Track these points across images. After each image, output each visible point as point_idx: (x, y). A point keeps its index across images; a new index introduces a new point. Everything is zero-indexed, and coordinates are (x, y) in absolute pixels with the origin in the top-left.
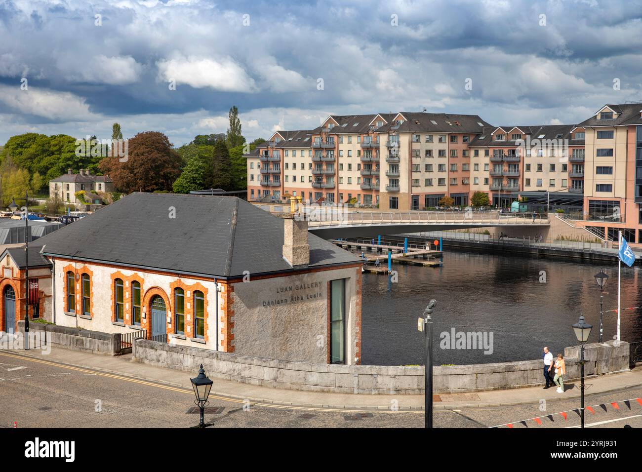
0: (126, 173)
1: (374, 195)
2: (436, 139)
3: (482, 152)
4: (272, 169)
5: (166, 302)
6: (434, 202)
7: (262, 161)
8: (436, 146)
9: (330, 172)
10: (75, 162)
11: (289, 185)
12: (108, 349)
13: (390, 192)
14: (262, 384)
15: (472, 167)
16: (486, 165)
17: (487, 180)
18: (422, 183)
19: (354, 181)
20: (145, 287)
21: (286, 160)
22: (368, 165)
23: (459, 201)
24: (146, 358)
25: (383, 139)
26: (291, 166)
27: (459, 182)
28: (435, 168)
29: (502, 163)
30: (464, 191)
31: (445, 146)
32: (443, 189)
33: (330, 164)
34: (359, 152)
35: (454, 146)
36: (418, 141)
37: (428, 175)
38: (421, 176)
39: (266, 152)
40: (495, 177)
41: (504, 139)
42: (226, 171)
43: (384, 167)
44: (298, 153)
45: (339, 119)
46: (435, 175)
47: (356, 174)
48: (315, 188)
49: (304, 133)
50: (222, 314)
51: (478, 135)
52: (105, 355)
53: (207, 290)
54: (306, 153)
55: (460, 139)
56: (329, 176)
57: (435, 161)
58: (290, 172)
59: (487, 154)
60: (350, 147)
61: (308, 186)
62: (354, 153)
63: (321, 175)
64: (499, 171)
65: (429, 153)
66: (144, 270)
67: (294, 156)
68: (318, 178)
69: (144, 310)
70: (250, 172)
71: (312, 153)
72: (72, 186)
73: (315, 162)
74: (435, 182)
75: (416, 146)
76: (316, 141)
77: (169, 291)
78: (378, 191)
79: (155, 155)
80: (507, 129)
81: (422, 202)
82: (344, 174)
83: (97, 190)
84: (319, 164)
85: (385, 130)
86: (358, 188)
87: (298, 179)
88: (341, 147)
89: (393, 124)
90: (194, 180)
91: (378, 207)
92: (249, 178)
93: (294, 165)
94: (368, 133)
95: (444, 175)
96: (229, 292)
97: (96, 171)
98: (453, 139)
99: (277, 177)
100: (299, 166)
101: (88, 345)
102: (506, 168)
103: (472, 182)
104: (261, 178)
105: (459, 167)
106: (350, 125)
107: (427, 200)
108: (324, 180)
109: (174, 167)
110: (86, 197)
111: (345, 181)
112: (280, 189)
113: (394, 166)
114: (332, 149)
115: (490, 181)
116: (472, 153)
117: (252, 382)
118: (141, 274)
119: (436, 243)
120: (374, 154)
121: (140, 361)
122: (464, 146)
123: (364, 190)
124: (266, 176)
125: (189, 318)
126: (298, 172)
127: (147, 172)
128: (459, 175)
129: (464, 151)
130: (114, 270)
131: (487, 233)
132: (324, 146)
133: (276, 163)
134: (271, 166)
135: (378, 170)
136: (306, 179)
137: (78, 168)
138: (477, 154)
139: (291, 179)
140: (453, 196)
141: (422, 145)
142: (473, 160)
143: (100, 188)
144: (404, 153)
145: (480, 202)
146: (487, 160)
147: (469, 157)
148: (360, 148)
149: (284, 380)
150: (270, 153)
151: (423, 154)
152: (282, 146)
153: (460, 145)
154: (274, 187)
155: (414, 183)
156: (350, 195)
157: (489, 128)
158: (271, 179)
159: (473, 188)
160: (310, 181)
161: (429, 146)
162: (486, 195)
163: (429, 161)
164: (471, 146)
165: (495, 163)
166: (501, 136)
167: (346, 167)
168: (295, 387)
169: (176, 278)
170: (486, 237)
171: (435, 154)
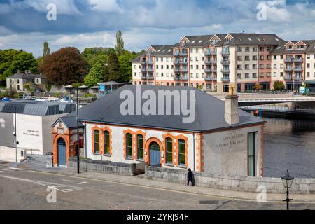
0: (55, 72)
1: (213, 84)
2: (251, 49)
3: (278, 57)
4: (148, 69)
5: (161, 146)
6: (250, 88)
7: (142, 64)
8: (251, 53)
9: (185, 70)
10: (21, 66)
11: (159, 78)
12: (129, 172)
13: (223, 82)
14: (230, 189)
15: (272, 66)
16: (282, 64)
17: (282, 74)
18: (243, 76)
19: (200, 75)
20: (146, 138)
21: (157, 63)
22: (209, 66)
23: (265, 87)
24: (154, 176)
25: (219, 50)
26: (160, 67)
27: (264, 75)
28: (251, 67)
29: (291, 63)
30: (268, 81)
31: (256, 54)
32: (256, 80)
33: (185, 65)
34: (203, 58)
35: (261, 53)
36: (240, 51)
37: (247, 72)
38: (242, 72)
39: (144, 59)
40: (286, 72)
41: (293, 48)
42: (117, 70)
43: (220, 67)
44: (165, 59)
45: (189, 38)
46: (251, 71)
47: (201, 71)
48: (175, 80)
49: (167, 47)
50: (197, 151)
51: (276, 46)
52: (127, 175)
53: (187, 139)
54: (170, 59)
55: (265, 49)
56: (184, 73)
57: (251, 63)
58: (159, 71)
59: (282, 57)
60: (197, 55)
61: (171, 79)
62: (200, 59)
63: (179, 72)
64: (289, 68)
65: (247, 58)
66: (146, 128)
67: (162, 60)
68: (178, 74)
69: (146, 151)
70: (134, 71)
71: (174, 59)
72: (21, 80)
73: (175, 64)
74: (251, 76)
75: (239, 54)
76: (176, 52)
77: (162, 140)
78: (216, 81)
79: (73, 61)
80: (295, 42)
81: (243, 87)
82: (194, 71)
83: (36, 82)
84: (178, 66)
85: (220, 44)
86: (203, 79)
87: (165, 75)
88: (191, 55)
89: (225, 41)
90: (97, 77)
91: (216, 91)
92: (133, 74)
93: (162, 66)
94: (209, 46)
95: (256, 71)
96: (201, 139)
97: (34, 71)
98: (261, 49)
99: (151, 74)
100: (165, 67)
101: (115, 170)
102: (294, 66)
103: (272, 75)
104: (141, 74)
105: (265, 66)
106: (197, 41)
107: (246, 87)
108: (181, 75)
109: (84, 68)
110: (31, 87)
111: (194, 75)
112: (154, 81)
113: (226, 66)
114: (186, 57)
115: (284, 74)
116: (273, 57)
117: (224, 188)
118: (143, 130)
119: (257, 112)
120: (213, 59)
121: (150, 178)
122: (268, 53)
123: (206, 81)
124: (144, 73)
125: (175, 154)
126: (165, 71)
127: (68, 72)
128: (265, 71)
129: (268, 56)
130: (126, 128)
131: (286, 106)
132: (181, 54)
133: (151, 66)
134: (147, 67)
135: (216, 69)
136: (170, 75)
137: (23, 70)
138: (275, 58)
139: (160, 74)
140: (261, 84)
141: (243, 53)
142: (273, 61)
143: (38, 82)
144: (232, 58)
145: (279, 88)
146: (282, 61)
147: (270, 60)
148: (204, 56)
149: (244, 186)
150: (147, 60)
151: (243, 58)
152: (153, 55)
153: (265, 52)
154: (149, 80)
155: (238, 76)
156: (197, 84)
157: (283, 42)
158: (148, 75)
159: (273, 79)
160: (172, 76)
161: (247, 54)
162: (281, 83)
163: (247, 63)
164: (271, 53)
165: (287, 63)
166: (290, 47)
167: (195, 67)
168: (250, 190)
169: (167, 132)
170: (286, 109)
171: (251, 58)
